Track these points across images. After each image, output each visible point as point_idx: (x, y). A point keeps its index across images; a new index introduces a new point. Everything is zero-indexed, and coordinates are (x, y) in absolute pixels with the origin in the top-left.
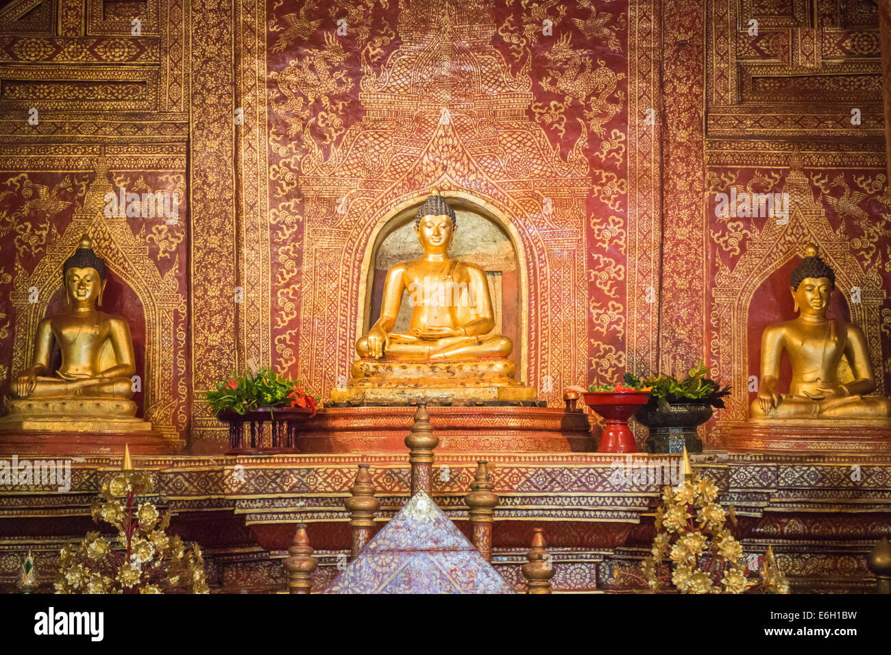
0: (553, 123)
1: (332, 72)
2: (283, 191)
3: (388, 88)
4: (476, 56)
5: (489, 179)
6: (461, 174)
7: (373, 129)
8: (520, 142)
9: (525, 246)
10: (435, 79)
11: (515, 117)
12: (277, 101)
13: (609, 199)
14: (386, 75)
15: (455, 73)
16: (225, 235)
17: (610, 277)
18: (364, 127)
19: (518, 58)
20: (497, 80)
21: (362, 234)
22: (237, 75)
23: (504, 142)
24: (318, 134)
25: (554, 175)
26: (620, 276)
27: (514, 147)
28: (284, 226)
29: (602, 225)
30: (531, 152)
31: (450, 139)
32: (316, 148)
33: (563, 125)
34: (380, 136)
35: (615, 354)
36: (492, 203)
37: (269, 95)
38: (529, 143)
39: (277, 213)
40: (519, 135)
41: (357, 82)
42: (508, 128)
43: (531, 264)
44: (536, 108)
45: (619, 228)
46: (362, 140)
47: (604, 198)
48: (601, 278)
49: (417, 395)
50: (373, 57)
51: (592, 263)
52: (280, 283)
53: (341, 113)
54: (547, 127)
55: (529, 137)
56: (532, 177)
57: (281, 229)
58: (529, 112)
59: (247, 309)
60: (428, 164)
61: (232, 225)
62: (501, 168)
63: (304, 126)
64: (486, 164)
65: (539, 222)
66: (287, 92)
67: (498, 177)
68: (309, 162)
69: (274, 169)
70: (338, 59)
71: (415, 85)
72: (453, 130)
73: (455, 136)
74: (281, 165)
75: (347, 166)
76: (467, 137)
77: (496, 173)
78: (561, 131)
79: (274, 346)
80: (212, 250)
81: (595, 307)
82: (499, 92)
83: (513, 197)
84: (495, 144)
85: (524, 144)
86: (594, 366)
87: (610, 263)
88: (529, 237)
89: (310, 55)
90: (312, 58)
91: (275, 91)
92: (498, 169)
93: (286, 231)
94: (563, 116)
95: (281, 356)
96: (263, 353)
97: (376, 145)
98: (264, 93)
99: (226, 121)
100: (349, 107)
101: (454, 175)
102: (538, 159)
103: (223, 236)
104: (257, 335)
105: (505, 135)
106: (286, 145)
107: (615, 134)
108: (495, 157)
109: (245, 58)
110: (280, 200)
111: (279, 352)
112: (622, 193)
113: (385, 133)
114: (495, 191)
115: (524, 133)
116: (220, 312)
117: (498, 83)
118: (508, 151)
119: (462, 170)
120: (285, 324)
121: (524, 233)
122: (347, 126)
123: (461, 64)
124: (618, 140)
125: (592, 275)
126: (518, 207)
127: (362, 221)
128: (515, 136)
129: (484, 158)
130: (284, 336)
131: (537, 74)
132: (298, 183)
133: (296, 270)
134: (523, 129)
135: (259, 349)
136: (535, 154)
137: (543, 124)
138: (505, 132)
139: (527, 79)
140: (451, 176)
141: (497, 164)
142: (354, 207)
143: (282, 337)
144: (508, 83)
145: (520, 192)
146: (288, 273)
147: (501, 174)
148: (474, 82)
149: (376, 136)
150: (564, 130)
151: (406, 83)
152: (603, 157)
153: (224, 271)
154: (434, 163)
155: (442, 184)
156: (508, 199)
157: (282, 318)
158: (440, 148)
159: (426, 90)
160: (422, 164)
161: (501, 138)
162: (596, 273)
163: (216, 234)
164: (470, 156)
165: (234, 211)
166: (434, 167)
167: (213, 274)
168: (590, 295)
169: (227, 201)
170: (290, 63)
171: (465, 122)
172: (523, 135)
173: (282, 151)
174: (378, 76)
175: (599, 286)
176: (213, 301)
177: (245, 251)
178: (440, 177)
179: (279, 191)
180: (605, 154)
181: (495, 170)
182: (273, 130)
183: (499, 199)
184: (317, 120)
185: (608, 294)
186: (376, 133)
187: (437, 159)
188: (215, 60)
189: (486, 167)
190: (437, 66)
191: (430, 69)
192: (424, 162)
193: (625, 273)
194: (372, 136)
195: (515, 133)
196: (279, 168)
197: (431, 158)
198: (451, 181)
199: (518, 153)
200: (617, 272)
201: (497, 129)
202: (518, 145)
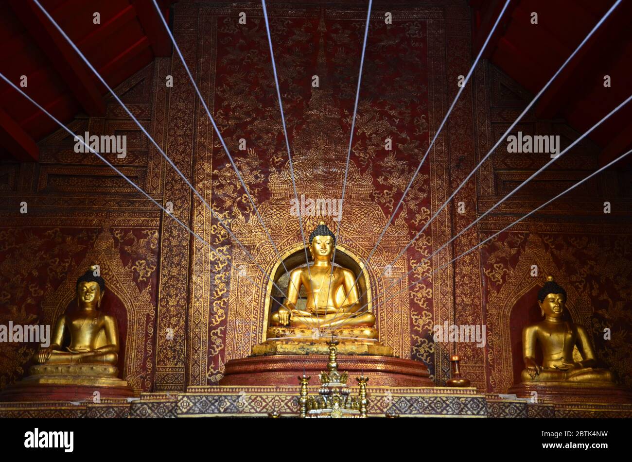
0: (386, 203)
1: (252, 171)
2: (219, 241)
3: (286, 181)
4: (339, 163)
5: (347, 235)
7: (276, 204)
8: (366, 213)
9: (370, 276)
10: (314, 176)
11: (363, 199)
12: (218, 187)
13: (421, 248)
14: (284, 173)
15: (326, 173)
16: (182, 268)
17: (423, 296)
18: (271, 203)
19: (364, 165)
20: (351, 178)
21: (268, 267)
22: (194, 172)
23: (356, 213)
24: (243, 207)
25: (387, 233)
26: (429, 295)
27: (362, 217)
28: (219, 262)
29: (417, 264)
30: (373, 220)
32: (241, 215)
33: (392, 204)
34: (280, 209)
35: (428, 344)
36: (349, 250)
37: (213, 184)
38: (372, 214)
39: (215, 254)
40: (366, 210)
41: (267, 177)
42: (359, 205)
43: (374, 287)
44: (375, 194)
45: (427, 266)
46: (269, 211)
47: (418, 248)
48: (417, 297)
49: (313, 350)
50: (277, 162)
51: (412, 288)
52: (215, 297)
53: (256, 195)
54: (382, 205)
55: (371, 211)
56: (373, 235)
57: (217, 264)
58: (372, 197)
59: (194, 314)
60: (309, 226)
61: (187, 261)
62: (354, 229)
63: (234, 202)
64: (345, 226)
65: (378, 262)
66: (224, 182)
67: (352, 234)
68: (236, 224)
69: (214, 228)
70: (255, 164)
71: (302, 179)
74: (219, 225)
75: (260, 226)
77: (351, 232)
78: (391, 208)
79: (210, 337)
80: (173, 276)
81: (414, 315)
82: (353, 184)
83: (362, 246)
84: (351, 214)
85: (368, 215)
86: (415, 352)
87: (423, 288)
88: (372, 271)
89: (239, 161)
90: (240, 163)
91: (217, 181)
92: (353, 229)
93: (220, 265)
94: (392, 199)
95: (214, 344)
96: (203, 342)
97: (277, 214)
98: (208, 182)
99: (185, 199)
100: (261, 192)
102: (377, 224)
103: (180, 268)
104: (199, 330)
105: (357, 210)
106: (222, 213)
107: (423, 210)
108: (351, 222)
109: (199, 163)
110: (217, 247)
111: (213, 341)
112: (429, 245)
113: (283, 207)
114: (351, 242)
115: (368, 208)
116: (176, 316)
117: (352, 179)
118: (358, 219)
120: (218, 323)
121: (369, 268)
122: (260, 202)
123: (330, 168)
124: (425, 214)
125: (412, 295)
126: (365, 253)
127: (268, 260)
128: (363, 210)
129: (344, 223)
130: (217, 330)
131: (375, 175)
132: (229, 236)
133: (225, 289)
134: (368, 206)
135: (200, 339)
136: (375, 221)
137: (380, 203)
138: (357, 208)
139: (370, 177)
141: (352, 226)
142: (263, 251)
143: (215, 331)
144: (358, 179)
145: (366, 243)
146: (221, 291)
147: (354, 232)
148: (338, 178)
149: (278, 208)
150: (392, 207)
151: (297, 178)
152: (417, 223)
153: (180, 290)
156: (359, 247)
157: (216, 319)
159: (308, 182)
160: (306, 226)
161: (354, 211)
162: (414, 293)
163: (176, 267)
165: (188, 253)
167: (173, 292)
168: (411, 306)
169: (184, 247)
170: (226, 165)
172: (368, 210)
173: (220, 217)
174: (280, 173)
175: (417, 302)
176: (172, 309)
177: (194, 278)
179: (217, 241)
180: (418, 221)
181: (351, 230)
182: (214, 204)
183: (353, 248)
184: (242, 198)
185: (422, 306)
186: (278, 207)
187: (315, 223)
188: (180, 164)
189: (345, 228)
190: (315, 169)
191: (311, 170)
192: (307, 224)
193: (432, 294)
194: (275, 208)
195: (362, 208)
196: (218, 227)
197: (311, 222)
199: (365, 220)
200: (427, 293)
201: (352, 206)
202: (365, 215)
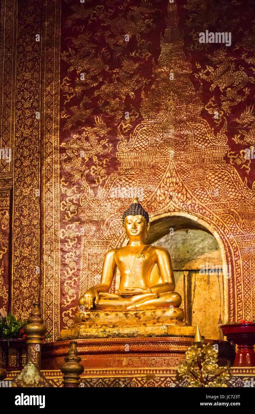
0: (242, 164)
1: (99, 140)
2: (68, 217)
3: (135, 148)
4: (190, 124)
5: (200, 203)
6: (181, 201)
7: (125, 175)
8: (220, 178)
9: (225, 246)
10: (164, 141)
11: (217, 162)
12: (65, 161)
14: (133, 140)
15: (177, 136)
16: (33, 248)
18: (119, 174)
19: (218, 124)
20: (204, 139)
21: (117, 243)
22: (42, 146)
23: (210, 178)
24: (91, 181)
25: (243, 198)
27: (216, 181)
28: (69, 240)
30: (228, 184)
31: (175, 179)
32: (89, 189)
33: (249, 165)
34: (130, 179)
36: (202, 219)
37: (60, 157)
38: (226, 178)
39: (65, 232)
40: (220, 173)
41: (115, 146)
42: (212, 169)
43: (229, 258)
44: (230, 155)
46: (118, 182)
50: (125, 129)
52: (66, 276)
53: (105, 166)
54: (238, 167)
55: (226, 174)
56: (229, 201)
57: (68, 242)
58: (226, 159)
59: (45, 295)
60: (160, 196)
61: (38, 241)
62: (208, 195)
63: (82, 175)
64: (198, 193)
65: (234, 230)
66: (72, 155)
67: (206, 201)
68: (85, 198)
69: (63, 204)
70: (103, 132)
71: (151, 145)
72: (176, 173)
73: (177, 176)
74: (67, 201)
75: (109, 199)
76: (185, 177)
77: (205, 199)
78: (248, 169)
79: (61, 318)
80: (25, 257)
82: (206, 146)
83: (216, 214)
84: (204, 180)
85: (223, 179)
88: (227, 240)
89: (86, 131)
90: (87, 133)
91: (64, 154)
92: (206, 196)
93: (70, 243)
95: (66, 325)
96: (55, 323)
97: (126, 185)
98: (56, 156)
99: (35, 176)
100: (110, 162)
101: (177, 202)
102: (232, 188)
103: (32, 248)
104: (51, 312)
105: (210, 174)
106: (70, 188)
108: (204, 189)
109: (46, 136)
110: (67, 224)
111: (65, 322)
113: (133, 177)
114: (204, 211)
115: (222, 172)
116: (29, 297)
117: (205, 141)
118: (212, 184)
119: (182, 198)
120: (69, 304)
121: (224, 238)
122: (108, 174)
123: (181, 130)
126: (219, 221)
127: (118, 234)
128: (217, 174)
129: (197, 190)
130: (68, 311)
131: (230, 134)
132: (78, 211)
133: (76, 268)
134: (222, 169)
135: (52, 321)
136: (231, 185)
137: (235, 165)
138: (210, 172)
139: (224, 137)
140: (175, 202)
141: (205, 193)
142: (113, 226)
143: (66, 312)
144: (211, 140)
145: (221, 210)
146: (71, 270)
147: (208, 199)
148: (189, 141)
149: (127, 179)
150: (250, 168)
151: (146, 144)
153: (32, 271)
154: (164, 194)
155: (169, 208)
156: (213, 215)
157: (67, 300)
158: (168, 184)
159: (158, 148)
160: (157, 195)
161: (207, 176)
163: (27, 247)
164: (187, 189)
165: (39, 232)
166: (164, 197)
167: (25, 273)
169: (35, 226)
170: (74, 137)
171: (184, 167)
172: (222, 173)
173: (69, 192)
174: (128, 141)
176: (25, 290)
177: (45, 257)
178: (168, 203)
179: (66, 218)
181: (204, 197)
182: (63, 179)
183: (207, 216)
184: (90, 171)
186: (127, 177)
187: (166, 192)
188: (29, 139)
189: (198, 195)
190: (165, 133)
191: (161, 134)
192: (158, 194)
194: (124, 179)
195: (216, 172)
196: (67, 203)
197: (162, 191)
198: (176, 206)
199: (219, 185)
201: (205, 170)
202: (219, 180)
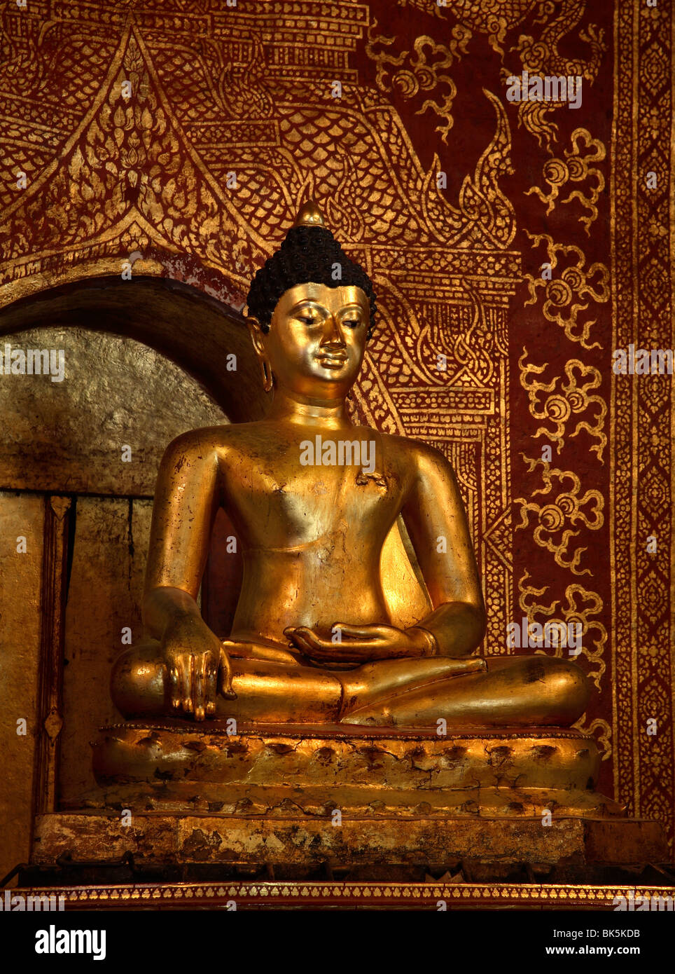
0: (422, 96)
5: (254, 236)
6: (177, 215)
8: (335, 140)
11: (324, 69)
13: (566, 314)
17: (567, 520)
23: (294, 136)
25: (425, 239)
26: (592, 518)
27: (321, 154)
29: (548, 382)
30: (366, 171)
31: (147, 116)
33: (449, 104)
38: (361, 147)
40: (335, 122)
42: (305, 100)
44: (377, 49)
45: (590, 393)
47: (552, 311)
48: (545, 522)
51: (523, 481)
54: (407, 108)
55: (359, 129)
56: (368, 241)
60: (83, 179)
62: (286, 208)
64: (245, 194)
65: (389, 363)
72: (153, 89)
73: (160, 105)
76: (192, 113)
77: (272, 220)
78: (444, 122)
81: (530, 600)
84: (269, 139)
85: (348, 147)
87: (567, 485)
92: (278, 211)
94: (450, 81)
101: (158, 217)
102: (383, 192)
105: (297, 119)
107: (581, 141)
108: (269, 177)
112: (599, 299)
115: (346, 116)
118: (304, 162)
119: (180, 204)
124: (588, 158)
125: (523, 513)
128: (323, 123)
134: (344, 104)
136: (377, 177)
137: (395, 97)
138: (297, 110)
140: (149, 218)
141: (275, 196)
147: (286, 225)
150: (450, 118)
152: (549, 200)
154: (103, 174)
155: (126, 238)
158: (119, 135)
160: (68, 176)
161: (285, 125)
162: (533, 507)
164: (202, 168)
166: (101, 189)
168: (519, 564)
171: (187, 68)
172: (343, 123)
175: (542, 544)
178: (119, 218)
180: (555, 192)
181: (270, 212)
185: (565, 565)
187: (110, 167)
189: (246, 201)
192: (74, 170)
193: (606, 512)
195: (322, 113)
197: (93, 161)
198: (151, 231)
199: (332, 172)
200: (585, 509)
201: (275, 98)
202: (331, 148)
